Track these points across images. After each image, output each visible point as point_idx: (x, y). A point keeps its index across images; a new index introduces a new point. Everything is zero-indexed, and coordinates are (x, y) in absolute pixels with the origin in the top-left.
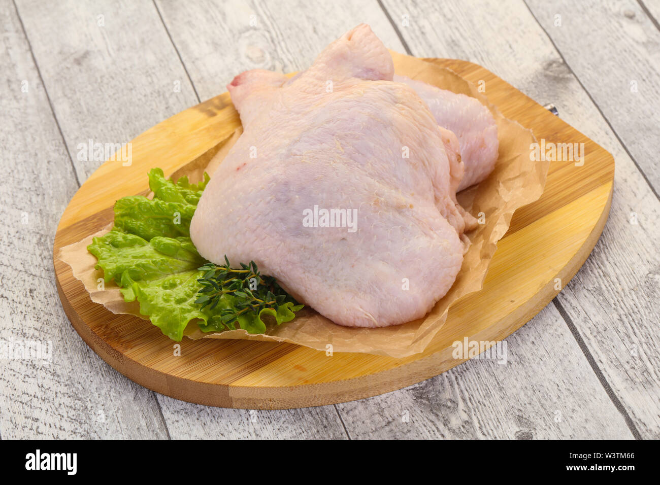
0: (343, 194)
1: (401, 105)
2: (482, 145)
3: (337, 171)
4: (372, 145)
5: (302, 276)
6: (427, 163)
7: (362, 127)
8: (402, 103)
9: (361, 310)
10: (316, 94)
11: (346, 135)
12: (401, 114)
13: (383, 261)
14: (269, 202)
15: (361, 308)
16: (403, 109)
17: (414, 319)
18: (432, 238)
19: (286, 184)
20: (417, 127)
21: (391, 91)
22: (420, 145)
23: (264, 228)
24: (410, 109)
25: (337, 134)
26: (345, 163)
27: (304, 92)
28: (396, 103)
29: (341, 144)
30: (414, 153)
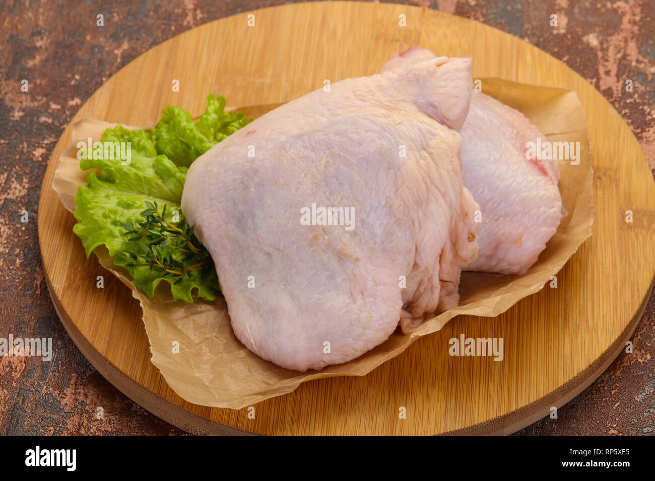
0: (288, 211)
1: (426, 155)
2: (518, 241)
3: (301, 186)
4: (357, 178)
5: (227, 266)
6: (417, 225)
7: (361, 156)
8: (430, 154)
9: (249, 330)
10: (362, 100)
11: (339, 156)
12: (418, 162)
13: (291, 296)
14: (235, 180)
15: (250, 328)
16: (425, 159)
17: (292, 369)
18: (355, 302)
19: (256, 171)
20: (426, 183)
21: (428, 135)
22: (419, 203)
23: (219, 202)
24: (432, 163)
25: (332, 150)
26: (314, 183)
27: (354, 92)
28: (424, 149)
29: (328, 162)
30: (404, 207)
